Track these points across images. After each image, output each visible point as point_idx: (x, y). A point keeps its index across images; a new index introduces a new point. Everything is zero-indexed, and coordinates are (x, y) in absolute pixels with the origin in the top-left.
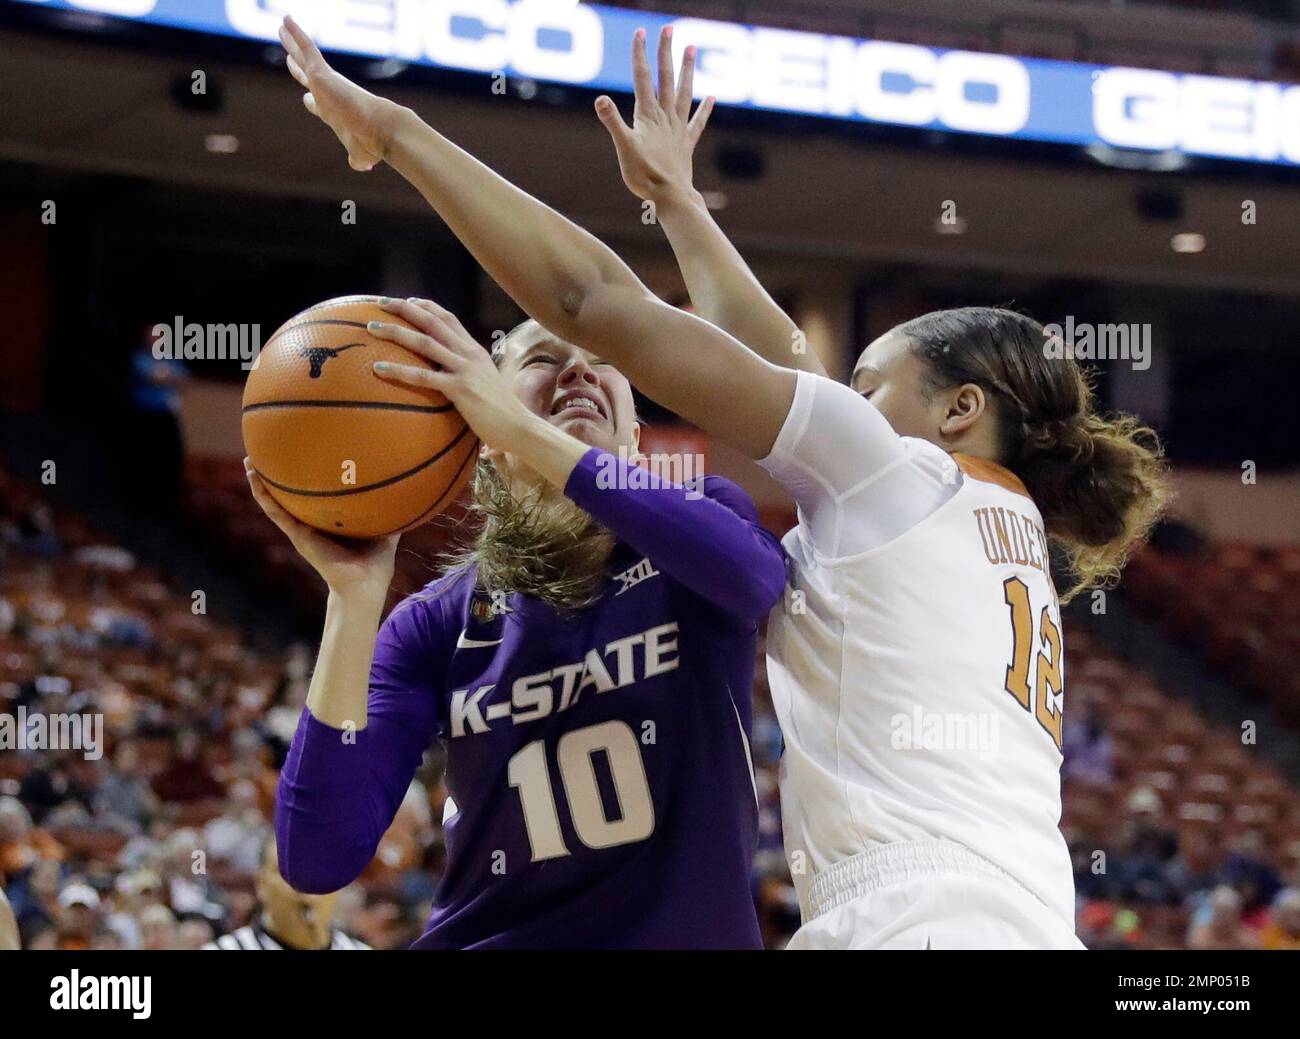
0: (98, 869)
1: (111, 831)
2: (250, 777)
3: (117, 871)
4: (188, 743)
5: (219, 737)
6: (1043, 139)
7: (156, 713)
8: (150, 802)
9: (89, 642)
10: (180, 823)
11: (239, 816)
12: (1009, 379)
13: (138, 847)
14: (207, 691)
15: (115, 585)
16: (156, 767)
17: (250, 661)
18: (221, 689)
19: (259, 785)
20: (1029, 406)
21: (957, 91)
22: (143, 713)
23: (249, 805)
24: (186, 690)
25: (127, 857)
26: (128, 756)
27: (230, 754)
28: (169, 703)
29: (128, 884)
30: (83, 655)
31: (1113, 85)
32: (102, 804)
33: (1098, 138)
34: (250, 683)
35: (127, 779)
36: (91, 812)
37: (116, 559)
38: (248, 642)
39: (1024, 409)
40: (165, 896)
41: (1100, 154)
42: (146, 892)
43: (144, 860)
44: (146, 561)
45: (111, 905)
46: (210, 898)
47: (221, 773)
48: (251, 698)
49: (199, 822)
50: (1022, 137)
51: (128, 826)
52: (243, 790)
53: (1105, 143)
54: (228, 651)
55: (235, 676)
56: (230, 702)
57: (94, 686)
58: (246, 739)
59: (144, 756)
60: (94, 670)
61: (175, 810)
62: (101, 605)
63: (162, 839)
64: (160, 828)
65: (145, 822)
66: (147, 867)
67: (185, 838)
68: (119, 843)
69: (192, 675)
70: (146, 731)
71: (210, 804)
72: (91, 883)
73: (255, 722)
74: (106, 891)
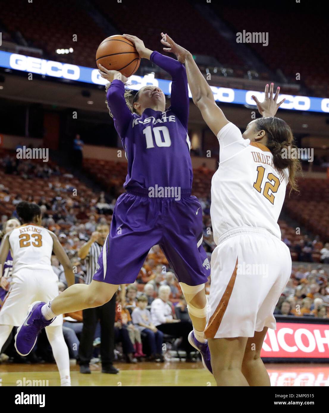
0: (66, 231)
1: (69, 224)
2: (94, 215)
3: (69, 232)
4: (82, 209)
5: (88, 208)
6: (235, 103)
7: (77, 204)
8: (75, 219)
9: (65, 191)
10: (81, 223)
11: (91, 222)
12: (272, 131)
13: (73, 227)
14: (86, 200)
15: (70, 181)
16: (77, 213)
17: (94, 195)
18: (89, 199)
19: (95, 217)
20: (274, 137)
21: (221, 95)
22: (75, 204)
23: (93, 220)
24: (82, 199)
25: (71, 229)
26: (72, 211)
27: (90, 211)
28: (79, 202)
29: (71, 234)
30: (64, 193)
31: (249, 94)
32: (67, 219)
33: (246, 103)
34: (94, 198)
35: (71, 215)
36: (65, 221)
37: (70, 176)
38: (94, 191)
39: (273, 137)
40: (78, 236)
41: (247, 106)
42: (75, 235)
43: (74, 230)
44: (76, 176)
45: (68, 237)
46: (86, 237)
47: (88, 214)
48: (94, 201)
49: (84, 223)
50: (233, 103)
51: (71, 223)
52: (92, 217)
53: (247, 104)
54: (90, 193)
55: (91, 197)
56: (90, 202)
57: (66, 198)
58: (93, 208)
59: (75, 211)
60: (66, 196)
61: (80, 221)
62: (68, 184)
63: (78, 226)
64: (77, 224)
65: (75, 223)
66: (75, 231)
67: (82, 226)
68: (70, 226)
69: (83, 197)
70: (75, 207)
71: (87, 220)
72: (65, 234)
73: (95, 205)
74: (68, 235)
